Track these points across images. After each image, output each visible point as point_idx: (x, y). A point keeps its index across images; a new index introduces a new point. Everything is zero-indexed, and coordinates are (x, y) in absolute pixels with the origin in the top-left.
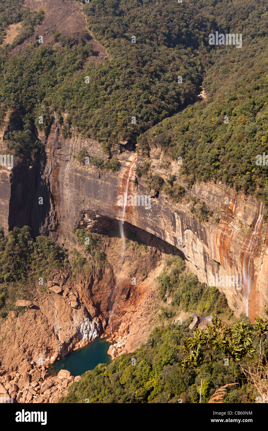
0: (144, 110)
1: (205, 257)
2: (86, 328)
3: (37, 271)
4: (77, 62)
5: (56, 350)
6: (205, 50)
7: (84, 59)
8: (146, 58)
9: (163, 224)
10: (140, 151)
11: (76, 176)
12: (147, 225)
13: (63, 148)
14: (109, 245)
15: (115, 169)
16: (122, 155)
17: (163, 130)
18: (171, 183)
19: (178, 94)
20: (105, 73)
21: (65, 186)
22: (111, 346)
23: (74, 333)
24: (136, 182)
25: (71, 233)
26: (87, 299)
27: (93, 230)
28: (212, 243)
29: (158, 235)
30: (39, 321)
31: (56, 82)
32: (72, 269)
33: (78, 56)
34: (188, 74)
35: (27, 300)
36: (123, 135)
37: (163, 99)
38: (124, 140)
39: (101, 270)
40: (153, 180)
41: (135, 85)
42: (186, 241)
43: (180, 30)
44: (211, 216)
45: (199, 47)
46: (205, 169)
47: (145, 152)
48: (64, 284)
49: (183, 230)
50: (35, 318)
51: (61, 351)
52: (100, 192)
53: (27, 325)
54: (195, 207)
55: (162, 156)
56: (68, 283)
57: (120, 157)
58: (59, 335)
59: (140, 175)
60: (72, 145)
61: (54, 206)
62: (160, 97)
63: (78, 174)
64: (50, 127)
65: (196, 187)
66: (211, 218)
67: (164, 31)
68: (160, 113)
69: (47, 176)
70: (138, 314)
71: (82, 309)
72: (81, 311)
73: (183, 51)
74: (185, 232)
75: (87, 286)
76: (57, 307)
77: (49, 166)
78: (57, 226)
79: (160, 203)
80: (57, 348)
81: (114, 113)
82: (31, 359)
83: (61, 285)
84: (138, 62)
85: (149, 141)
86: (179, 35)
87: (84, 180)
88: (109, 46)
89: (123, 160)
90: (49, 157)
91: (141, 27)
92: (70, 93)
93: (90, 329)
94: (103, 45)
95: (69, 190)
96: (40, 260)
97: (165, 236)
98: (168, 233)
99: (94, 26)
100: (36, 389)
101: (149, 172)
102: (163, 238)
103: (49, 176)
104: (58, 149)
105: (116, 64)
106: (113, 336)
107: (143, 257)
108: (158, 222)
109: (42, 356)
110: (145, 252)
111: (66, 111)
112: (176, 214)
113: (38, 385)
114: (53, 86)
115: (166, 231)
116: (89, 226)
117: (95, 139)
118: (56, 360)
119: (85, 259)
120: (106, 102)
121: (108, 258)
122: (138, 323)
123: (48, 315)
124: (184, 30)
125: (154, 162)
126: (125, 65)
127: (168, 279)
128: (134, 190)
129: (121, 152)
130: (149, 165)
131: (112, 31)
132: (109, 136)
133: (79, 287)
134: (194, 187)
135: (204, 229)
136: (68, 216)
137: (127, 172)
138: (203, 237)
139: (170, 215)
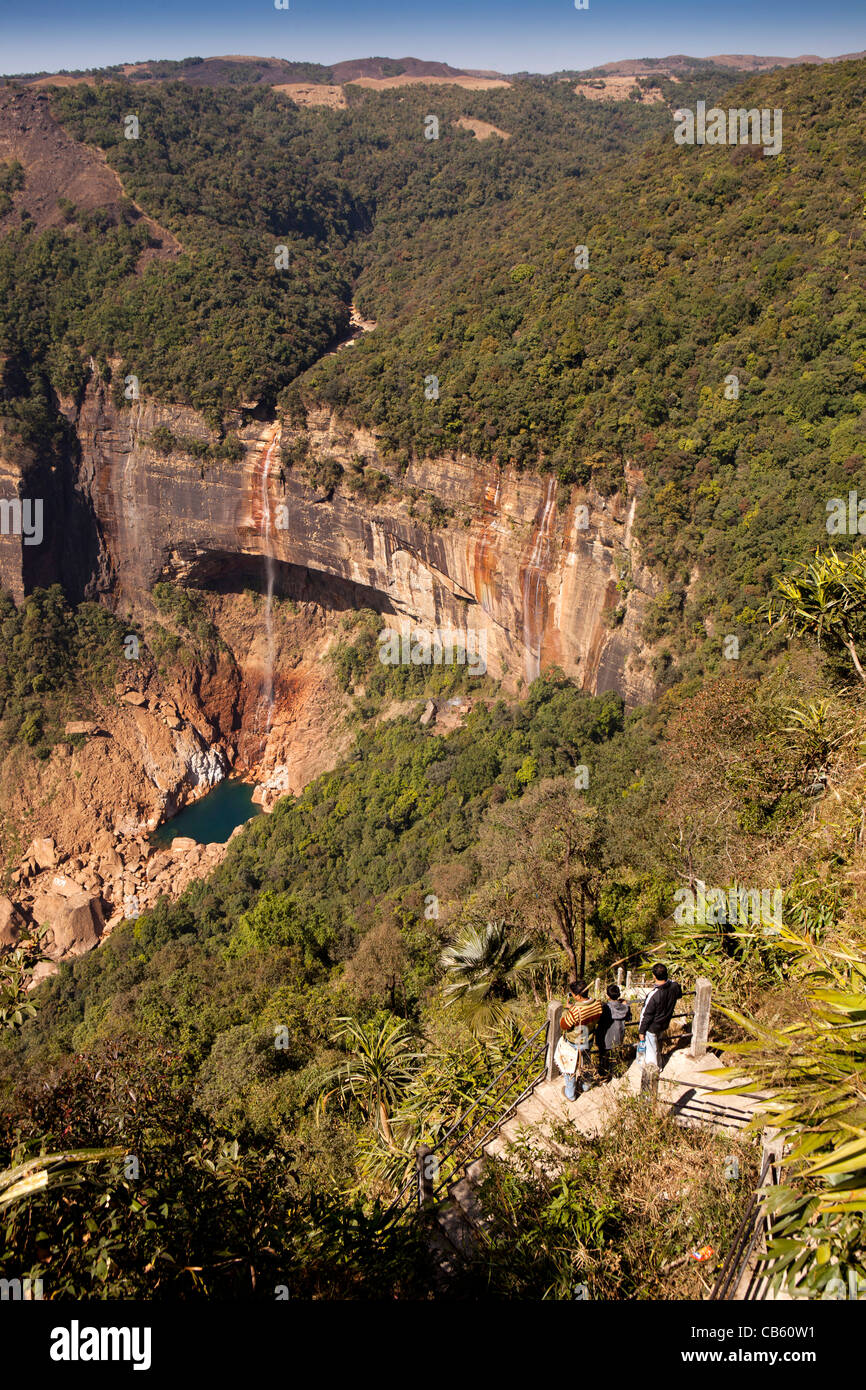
0: (277, 344)
1: (437, 596)
2: (203, 764)
3: (91, 668)
4: (123, 260)
5: (157, 806)
6: (338, 241)
7: (135, 254)
8: (253, 252)
9: (344, 547)
10: (288, 418)
11: (149, 480)
12: (310, 556)
13: (116, 428)
14: (220, 610)
15: (235, 458)
16: (246, 430)
17: (329, 376)
18: (359, 470)
19: (325, 317)
20: (187, 279)
21: (125, 502)
22: (258, 787)
23: (183, 773)
24: (282, 478)
25: (144, 592)
26: (194, 711)
27: (188, 582)
28: (458, 564)
29: (333, 571)
30: (116, 759)
31: (87, 300)
32: (155, 660)
33: (121, 249)
34: (326, 283)
35: (85, 721)
36: (249, 390)
37: (303, 325)
38: (251, 400)
39: (213, 656)
40: (318, 470)
41: (250, 300)
42: (395, 572)
43: (292, 204)
44: (453, 516)
45: (329, 237)
46: (432, 435)
47: (296, 418)
48: (145, 689)
49: (389, 553)
50: (107, 753)
51: (167, 808)
52: (206, 505)
53: (94, 767)
54: (415, 506)
55: (332, 423)
56: (153, 685)
57: (241, 433)
58: (155, 779)
59: (290, 464)
60: (136, 420)
61: (104, 543)
62: (296, 323)
63: (155, 476)
64: (83, 389)
65: (414, 469)
66: (453, 520)
67: (265, 205)
68: (305, 350)
69: (85, 484)
70: (302, 724)
71: (188, 731)
72: (187, 733)
73: (302, 242)
74: (394, 557)
75: (190, 688)
76: (143, 730)
77: (87, 467)
78: (114, 581)
79: (338, 510)
80: (158, 804)
81: (223, 351)
82: (113, 828)
83: (140, 689)
84: (244, 260)
85: (303, 398)
86: (292, 212)
87: (167, 485)
88: (179, 229)
89: (249, 439)
90: (85, 448)
91: (220, 196)
92: (124, 320)
93: (209, 763)
94: (167, 227)
95: (134, 509)
96: (94, 648)
97: (349, 571)
98: (356, 565)
99: (142, 191)
100: (138, 875)
101: (309, 455)
102: (344, 575)
103: (89, 486)
104: (105, 430)
105: (203, 262)
106: (252, 772)
107: (290, 624)
108: (334, 546)
109: (131, 819)
110: (294, 613)
111: (117, 354)
112: (373, 525)
113: (140, 868)
114: (82, 307)
115: (351, 561)
116: (180, 576)
117: (189, 403)
118: (159, 825)
119: (179, 638)
120: (202, 333)
121: (222, 634)
122: (306, 739)
123: (130, 746)
124: (298, 203)
125: (317, 437)
126: (223, 263)
127: (353, 653)
128: (279, 493)
129: (245, 425)
130: (307, 443)
131: (178, 202)
132: (219, 394)
133: (175, 690)
134: (411, 470)
135: (441, 541)
136: (135, 560)
137: (261, 461)
138: (437, 559)
139: (360, 529)
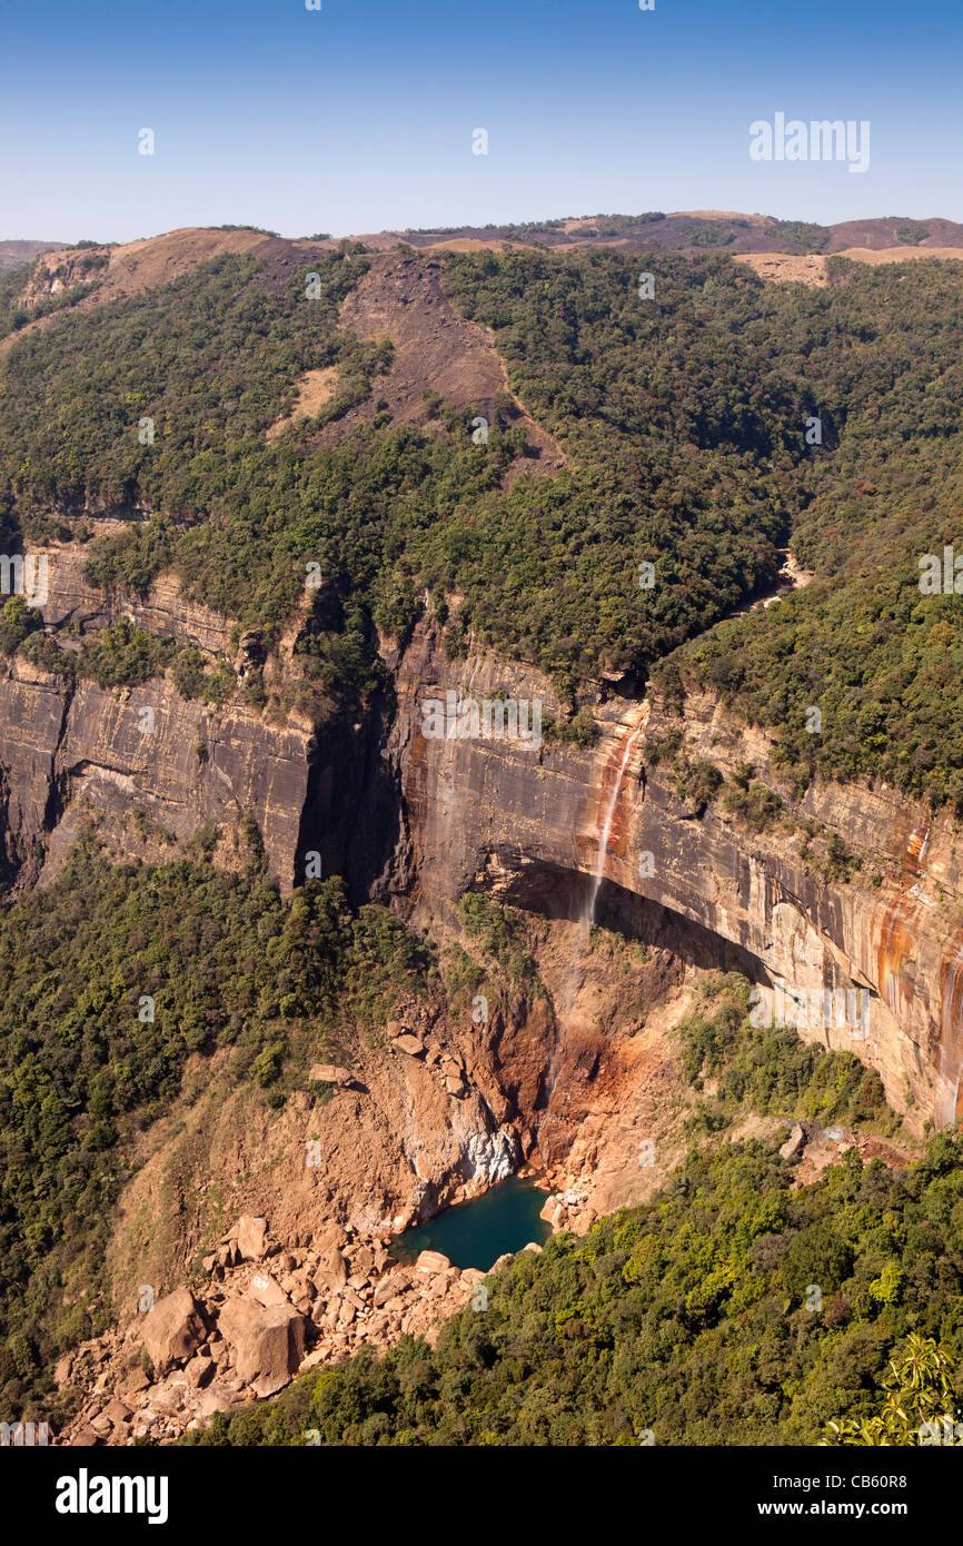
0: (664, 597)
1: (827, 976)
2: (484, 1150)
3: (361, 994)
4: (487, 471)
5: (410, 1200)
6: (786, 460)
7: (504, 463)
8: (657, 470)
9: (711, 886)
10: (660, 699)
11: (474, 756)
12: (667, 889)
13: (443, 683)
14: (545, 940)
15: (585, 743)
16: (606, 707)
17: (721, 650)
18: (743, 783)
19: (741, 564)
20: (562, 501)
21: (442, 780)
22: (551, 1198)
23: (454, 1159)
24: (643, 778)
25: (448, 902)
26: (486, 1074)
27: (507, 897)
28: (858, 937)
29: (694, 915)
30: (368, 1124)
31: (433, 517)
32: (448, 995)
33: (488, 456)
34: (754, 516)
35: (337, 1066)
36: (614, 656)
37: (705, 573)
38: (616, 669)
39: (524, 1001)
40: (690, 775)
41: (638, 535)
42: (775, 932)
43: (728, 408)
44: (859, 869)
45: (774, 453)
46: (844, 751)
47: (671, 701)
48: (427, 1033)
49: (769, 904)
50: (357, 1114)
51: (422, 1205)
52: (541, 798)
53: (337, 1131)
54: (810, 845)
55: (717, 713)
56: (438, 1029)
57: (599, 711)
58: (416, 1162)
59: (654, 761)
60: (469, 676)
61: (408, 830)
62: (698, 569)
63: (482, 752)
64: (411, 629)
65: (816, 794)
66: (858, 874)
67: (690, 408)
68: (701, 608)
69: (395, 751)
70: (625, 1119)
71: (473, 1101)
72: (471, 1104)
73: (735, 459)
74: (775, 910)
75: (486, 1041)
76: (412, 1090)
77: (401, 728)
78: (413, 881)
79: (709, 833)
80: (412, 1197)
81: (590, 600)
82: (346, 1219)
83: (420, 1033)
84: (642, 480)
85: (683, 675)
86: (726, 420)
87: (495, 766)
88: (565, 436)
89: (607, 719)
90: (402, 704)
91: (634, 393)
92: (472, 547)
93: (493, 1151)
94: (552, 432)
95: (452, 791)
96: (369, 968)
97: (714, 919)
98: (724, 912)
99: (527, 385)
100: (363, 1295)
101: (680, 753)
102: (707, 923)
103: (400, 753)
104: (429, 684)
105: (588, 481)
106: (550, 1173)
107: (634, 975)
108: (698, 881)
109: (372, 1212)
110: (641, 960)
111: (458, 589)
112: (752, 862)
113: (368, 1285)
114: (425, 526)
115: (718, 906)
116: (497, 887)
117: (536, 664)
118: (408, 1227)
119: (483, 971)
120: (567, 573)
121: (543, 974)
122: (626, 1142)
123: (390, 1109)
124: (738, 408)
125: (695, 729)
126: (611, 484)
127: (709, 1033)
128: (636, 797)
129: (604, 700)
130: (680, 736)
131: (572, 400)
132: (576, 657)
133: (466, 1041)
134: (811, 794)
135: (837, 901)
136: (443, 858)
137: (619, 752)
138: (831, 925)
139: (734, 864)
